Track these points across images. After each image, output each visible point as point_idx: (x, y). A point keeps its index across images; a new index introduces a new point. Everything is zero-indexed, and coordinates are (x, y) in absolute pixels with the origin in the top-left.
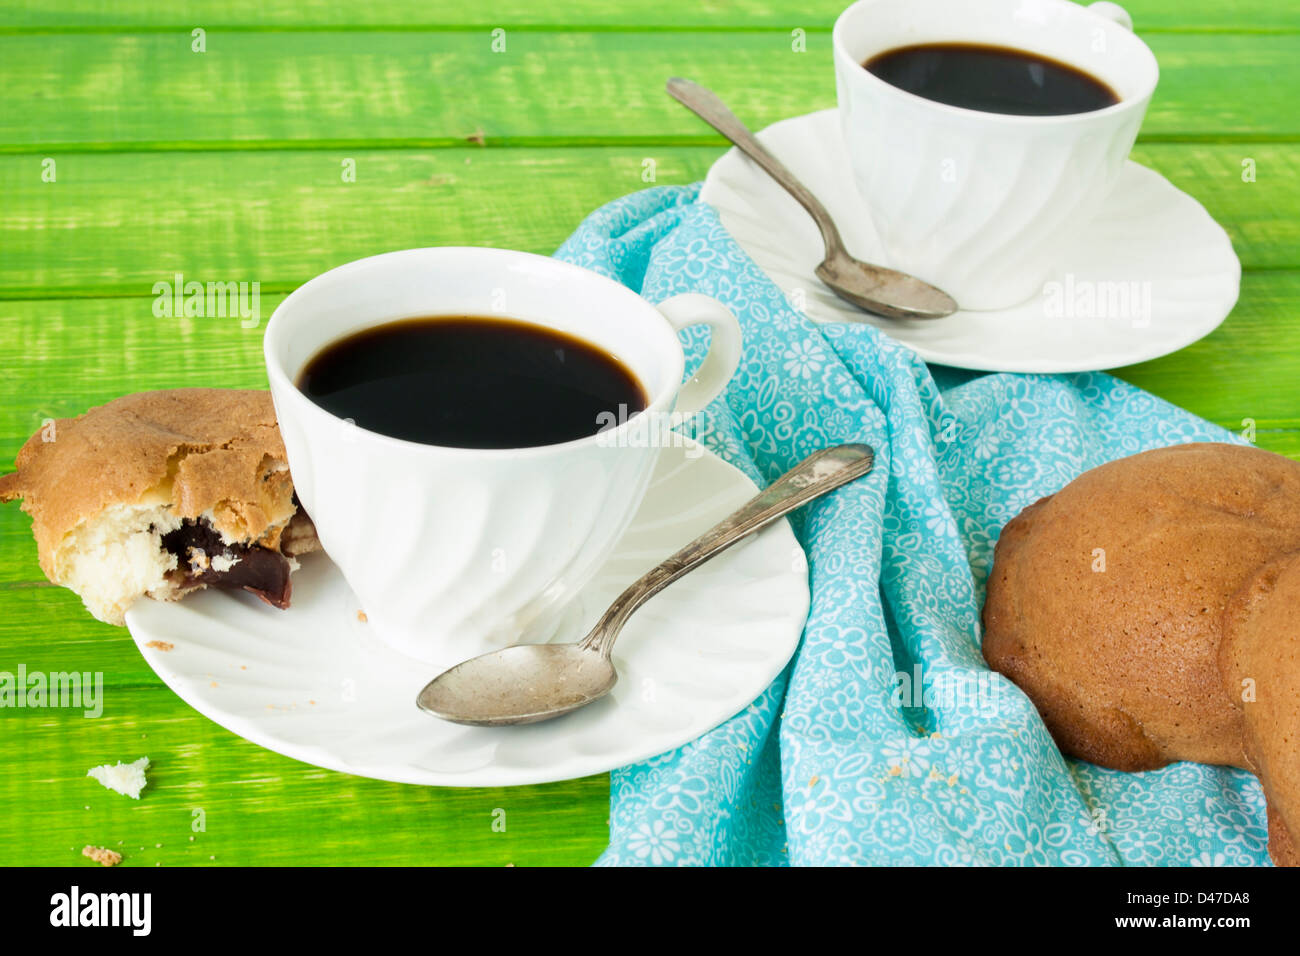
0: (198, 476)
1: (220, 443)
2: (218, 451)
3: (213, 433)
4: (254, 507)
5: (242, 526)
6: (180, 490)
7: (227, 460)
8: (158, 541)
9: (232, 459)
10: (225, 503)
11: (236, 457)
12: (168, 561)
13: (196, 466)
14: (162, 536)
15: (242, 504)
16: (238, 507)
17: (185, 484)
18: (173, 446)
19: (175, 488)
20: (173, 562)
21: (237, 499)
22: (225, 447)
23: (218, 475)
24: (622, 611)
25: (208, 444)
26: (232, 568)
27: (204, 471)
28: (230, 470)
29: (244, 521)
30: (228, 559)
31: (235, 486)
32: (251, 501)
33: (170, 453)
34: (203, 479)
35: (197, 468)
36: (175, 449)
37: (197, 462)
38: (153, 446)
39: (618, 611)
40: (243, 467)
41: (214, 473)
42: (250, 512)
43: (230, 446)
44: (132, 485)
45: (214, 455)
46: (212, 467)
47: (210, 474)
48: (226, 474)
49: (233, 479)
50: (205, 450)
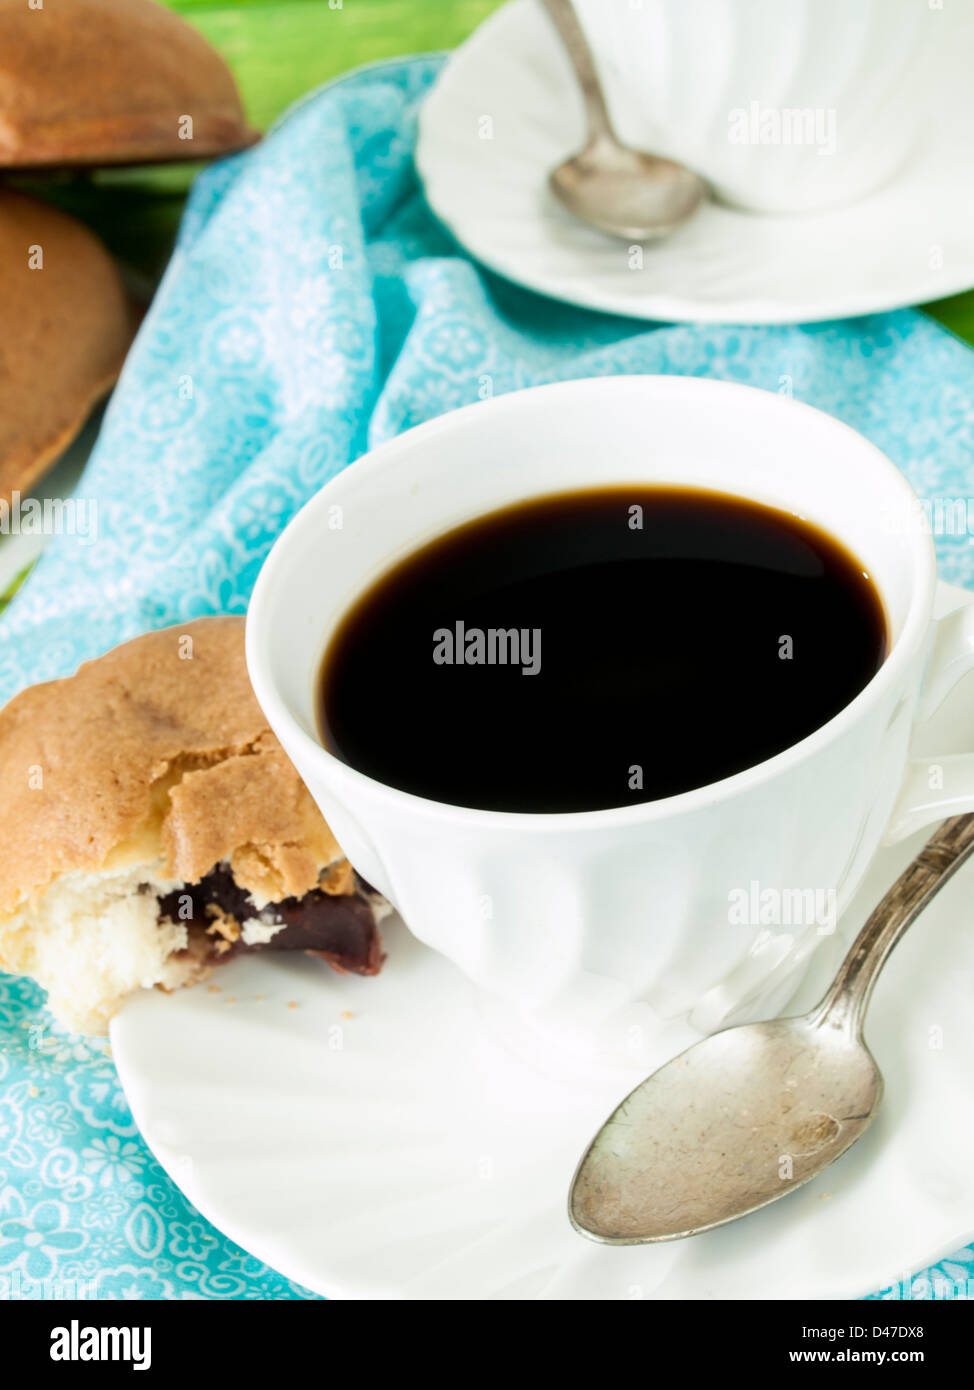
0: (198, 813)
1: (239, 743)
2: (234, 760)
3: (233, 722)
4: (294, 849)
5: (277, 880)
6: (172, 838)
7: (248, 775)
8: (154, 909)
9: (258, 773)
10: (249, 847)
11: (263, 767)
12: (172, 936)
13: (196, 794)
14: (159, 899)
15: (273, 847)
16: (268, 852)
17: (179, 823)
18: (163, 760)
19: (165, 834)
20: (180, 937)
21: (264, 841)
22: (249, 750)
23: (232, 803)
24: (871, 955)
25: (221, 747)
26: (274, 937)
27: (208, 801)
28: (252, 793)
29: (278, 873)
30: (267, 925)
31: (262, 821)
32: (288, 840)
33: (155, 776)
34: (208, 814)
35: (197, 797)
36: (165, 766)
37: (197, 786)
38: (130, 764)
39: (865, 957)
40: (274, 783)
41: (225, 803)
42: (289, 859)
43: (256, 747)
44: (92, 840)
45: (227, 770)
46: (222, 792)
47: (219, 805)
48: (247, 801)
49: (255, 809)
50: (217, 757)
